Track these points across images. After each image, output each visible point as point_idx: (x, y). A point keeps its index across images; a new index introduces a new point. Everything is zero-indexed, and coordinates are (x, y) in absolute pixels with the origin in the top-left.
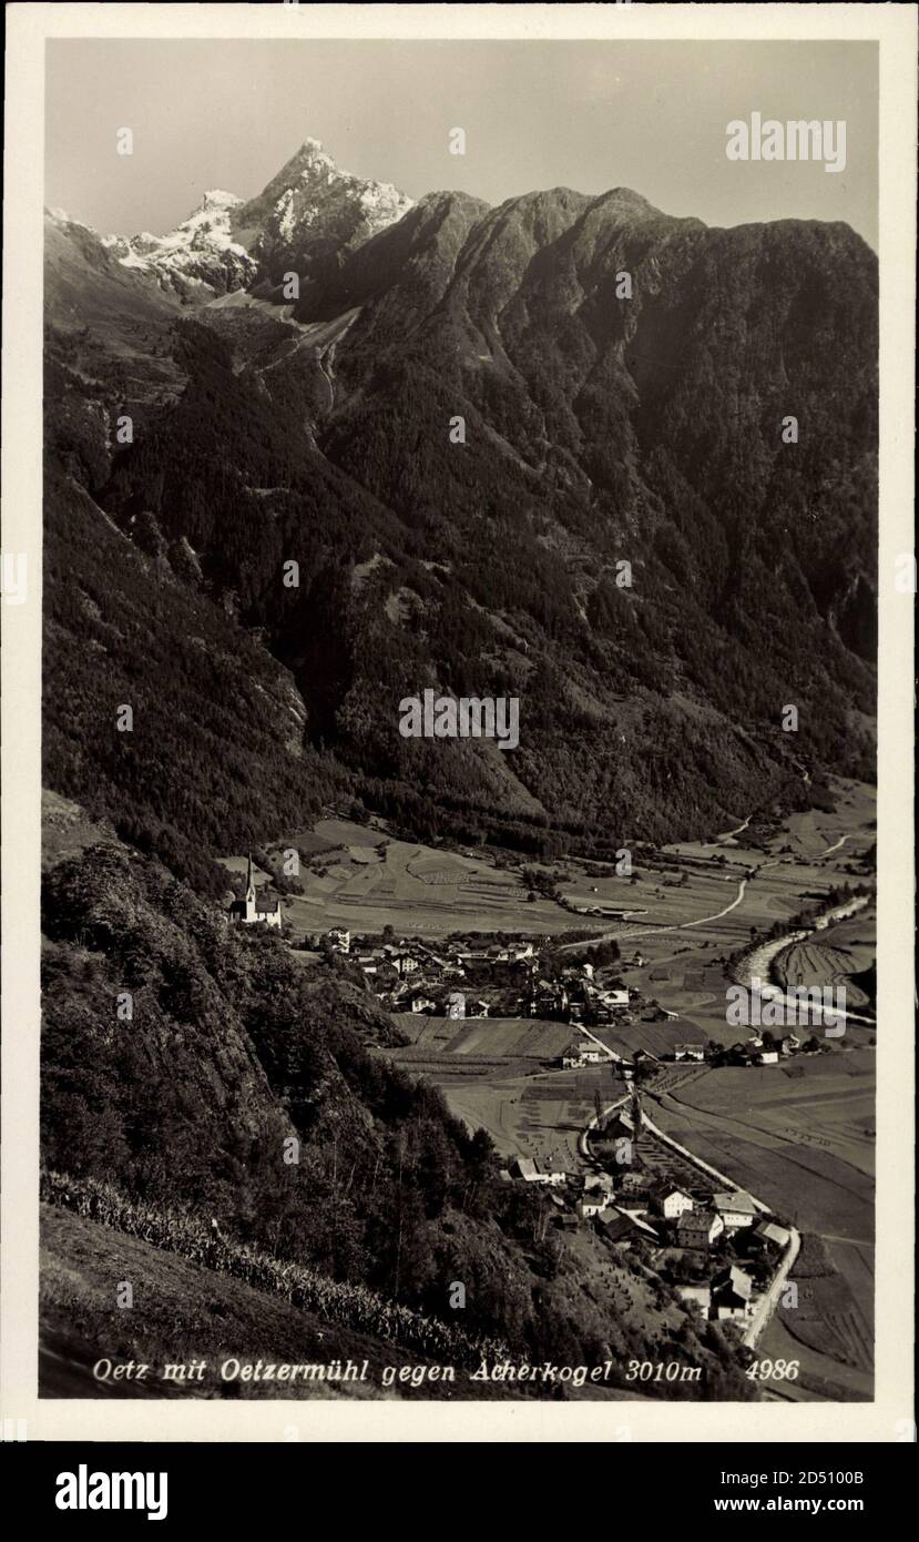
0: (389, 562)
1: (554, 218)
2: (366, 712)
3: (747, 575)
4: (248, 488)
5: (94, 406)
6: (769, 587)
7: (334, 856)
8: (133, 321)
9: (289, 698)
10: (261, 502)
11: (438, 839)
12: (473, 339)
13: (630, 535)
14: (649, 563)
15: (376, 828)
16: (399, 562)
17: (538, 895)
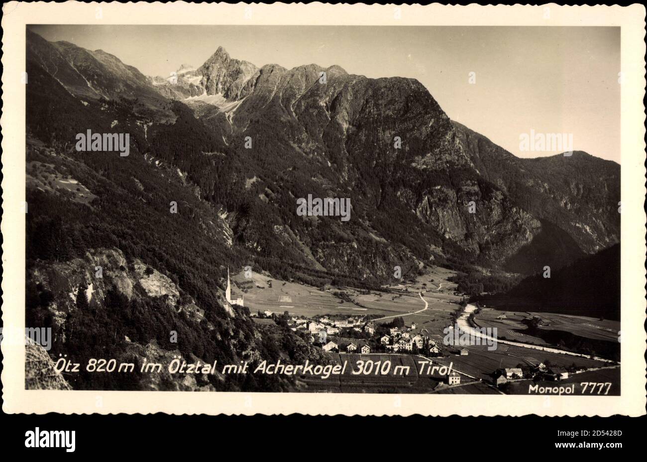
0: (259, 179)
1: (311, 74)
2: (256, 232)
3: (388, 195)
4: (203, 152)
5: (140, 123)
6: (396, 199)
7: (249, 285)
8: (156, 99)
9: (223, 227)
10: (209, 158)
11: (292, 279)
12: (284, 112)
13: (345, 180)
14: (353, 189)
15: (265, 275)
16: (264, 180)
17: (344, 301)
